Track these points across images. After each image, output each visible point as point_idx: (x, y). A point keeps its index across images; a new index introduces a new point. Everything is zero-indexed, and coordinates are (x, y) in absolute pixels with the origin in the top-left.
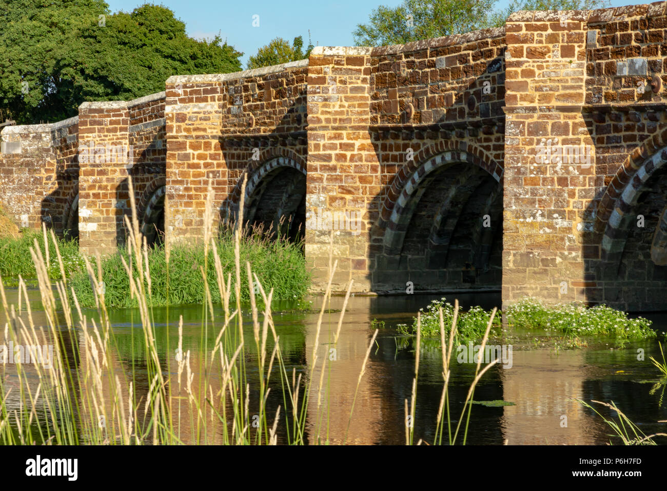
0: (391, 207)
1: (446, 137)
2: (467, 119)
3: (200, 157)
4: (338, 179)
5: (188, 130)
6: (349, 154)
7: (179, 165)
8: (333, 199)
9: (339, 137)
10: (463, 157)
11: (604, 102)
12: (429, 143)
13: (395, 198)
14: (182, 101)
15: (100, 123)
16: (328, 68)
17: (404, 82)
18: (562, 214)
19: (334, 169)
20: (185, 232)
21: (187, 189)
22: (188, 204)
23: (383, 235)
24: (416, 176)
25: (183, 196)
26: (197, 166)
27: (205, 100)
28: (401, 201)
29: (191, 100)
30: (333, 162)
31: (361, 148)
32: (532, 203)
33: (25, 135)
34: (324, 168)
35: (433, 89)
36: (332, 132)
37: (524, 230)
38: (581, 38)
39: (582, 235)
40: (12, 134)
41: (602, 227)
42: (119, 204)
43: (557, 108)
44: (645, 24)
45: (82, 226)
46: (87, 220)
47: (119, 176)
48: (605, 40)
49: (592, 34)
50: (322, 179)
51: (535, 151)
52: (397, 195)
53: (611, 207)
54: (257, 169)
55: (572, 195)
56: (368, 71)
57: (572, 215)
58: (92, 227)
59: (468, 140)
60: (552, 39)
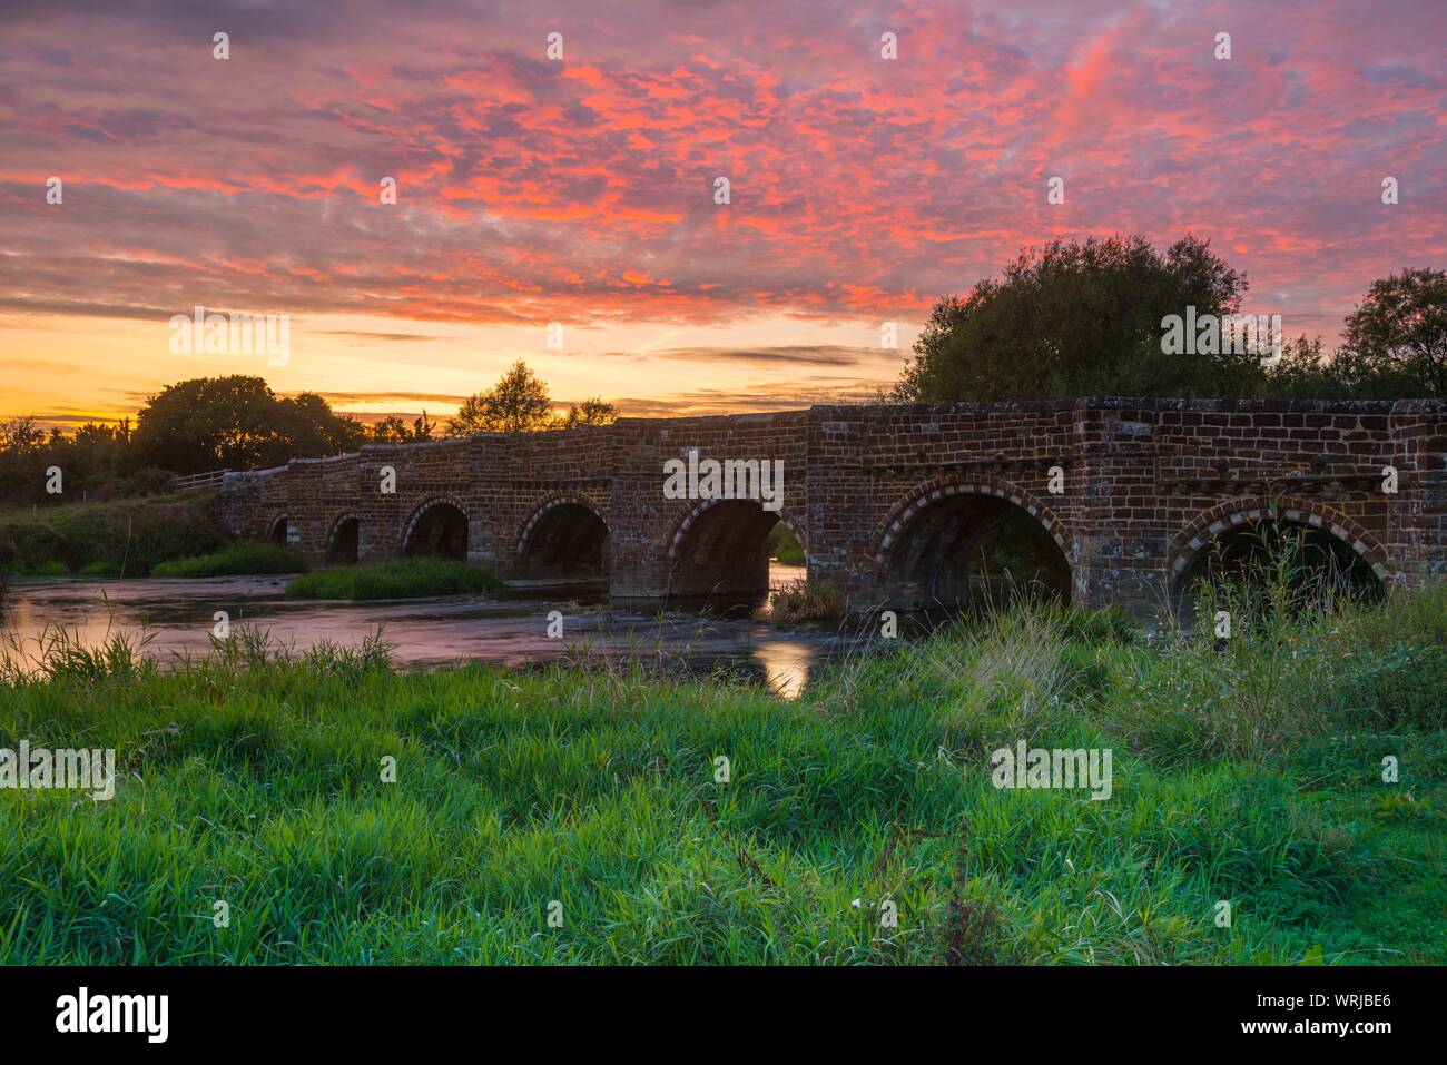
0: (523, 529)
1: (565, 488)
2: (579, 479)
4: (489, 512)
6: (496, 497)
7: (367, 502)
9: (490, 486)
10: (574, 501)
12: (551, 491)
13: (526, 524)
14: (371, 461)
15: (303, 473)
16: (483, 445)
17: (536, 454)
19: (487, 505)
20: (371, 543)
22: (374, 526)
23: (517, 545)
24: (541, 511)
25: (369, 521)
26: (381, 501)
27: (386, 460)
28: (530, 525)
29: (377, 461)
30: (486, 502)
31: (505, 493)
32: (628, 528)
33: (239, 479)
34: (480, 505)
35: (555, 460)
36: (484, 484)
37: (622, 544)
38: (658, 435)
39: (659, 547)
40: (230, 478)
41: (670, 542)
42: (315, 524)
43: (644, 474)
44: (698, 429)
45: (289, 538)
46: (292, 534)
47: (315, 506)
48: (671, 437)
49: (665, 433)
50: (478, 512)
51: (630, 499)
52: (528, 521)
53: (675, 531)
54: (423, 504)
55: (651, 524)
56: (508, 448)
57: (651, 536)
58: (296, 539)
59: (579, 491)
60: (641, 435)
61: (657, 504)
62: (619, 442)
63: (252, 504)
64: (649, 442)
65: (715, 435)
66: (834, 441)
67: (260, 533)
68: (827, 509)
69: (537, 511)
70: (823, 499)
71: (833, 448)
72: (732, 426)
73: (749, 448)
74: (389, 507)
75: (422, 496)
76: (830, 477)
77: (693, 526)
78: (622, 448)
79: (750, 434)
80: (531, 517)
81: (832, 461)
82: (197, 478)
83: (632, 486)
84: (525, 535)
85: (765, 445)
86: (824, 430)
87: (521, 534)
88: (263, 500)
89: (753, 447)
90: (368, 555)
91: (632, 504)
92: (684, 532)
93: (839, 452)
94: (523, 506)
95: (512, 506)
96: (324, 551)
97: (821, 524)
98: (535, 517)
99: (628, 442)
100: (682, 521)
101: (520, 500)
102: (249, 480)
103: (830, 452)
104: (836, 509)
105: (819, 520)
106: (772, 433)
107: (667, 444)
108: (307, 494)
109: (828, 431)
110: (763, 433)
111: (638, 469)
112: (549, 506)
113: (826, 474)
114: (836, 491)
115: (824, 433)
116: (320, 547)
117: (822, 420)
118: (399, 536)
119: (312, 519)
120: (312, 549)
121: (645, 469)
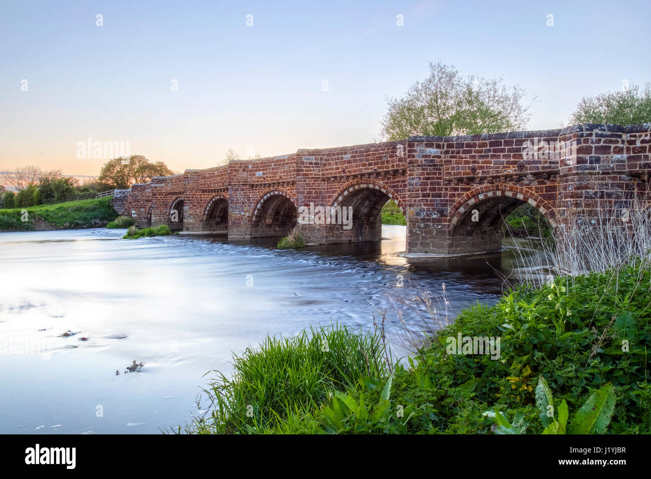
1: (218, 192)
2: (222, 187)
3: (161, 198)
4: (192, 203)
5: (157, 191)
6: (195, 196)
7: (155, 200)
8: (190, 208)
9: (192, 192)
10: (222, 197)
11: (253, 183)
12: (214, 194)
13: (206, 208)
14: (156, 183)
17: (208, 178)
18: (243, 211)
20: (156, 217)
21: (157, 206)
22: (158, 210)
24: (211, 202)
26: (160, 200)
27: (162, 183)
28: (208, 208)
30: (191, 199)
31: (198, 195)
32: (235, 208)
33: (120, 193)
34: (188, 200)
35: (214, 180)
36: (190, 191)
37: (234, 215)
38: (247, 167)
39: (248, 216)
40: (117, 192)
41: (253, 214)
42: (142, 210)
43: (243, 185)
44: (262, 163)
45: (132, 215)
46: (133, 214)
47: (142, 202)
48: (253, 167)
49: (250, 166)
50: (187, 203)
51: (236, 195)
52: (207, 206)
53: (255, 209)
54: (175, 200)
55: (245, 206)
56: (199, 175)
57: (245, 212)
58: (135, 216)
59: (223, 193)
60: (240, 167)
61: (248, 198)
62: (231, 170)
63: (125, 202)
64: (244, 170)
65: (268, 166)
66: (308, 165)
67: (128, 214)
68: (305, 197)
69: (209, 203)
70: (303, 193)
71: (308, 169)
72: (273, 162)
73: (279, 171)
74: (163, 202)
75: (174, 197)
76: (307, 182)
77: (262, 207)
78: (232, 173)
79: (280, 165)
80: (208, 205)
81: (307, 175)
82: (108, 193)
83: (236, 190)
84: (206, 212)
85: (285, 169)
86: (304, 160)
87: (205, 211)
88: (129, 201)
89: (281, 170)
90: (155, 221)
91: (237, 198)
92: (259, 210)
93: (310, 171)
94: (205, 200)
95: (201, 200)
96: (146, 220)
97: (303, 204)
98: (209, 205)
99: (235, 171)
100: (257, 204)
101: (204, 198)
102: (124, 193)
103: (306, 171)
104: (309, 197)
105: (301, 202)
106: (288, 164)
107: (251, 171)
108: (139, 198)
109: (305, 161)
110: (284, 164)
111: (239, 182)
112: (214, 200)
113: (305, 181)
114: (309, 189)
115: (304, 162)
116: (145, 219)
117: (303, 156)
118: (167, 214)
119: (141, 208)
120: (142, 220)
121: (242, 182)
